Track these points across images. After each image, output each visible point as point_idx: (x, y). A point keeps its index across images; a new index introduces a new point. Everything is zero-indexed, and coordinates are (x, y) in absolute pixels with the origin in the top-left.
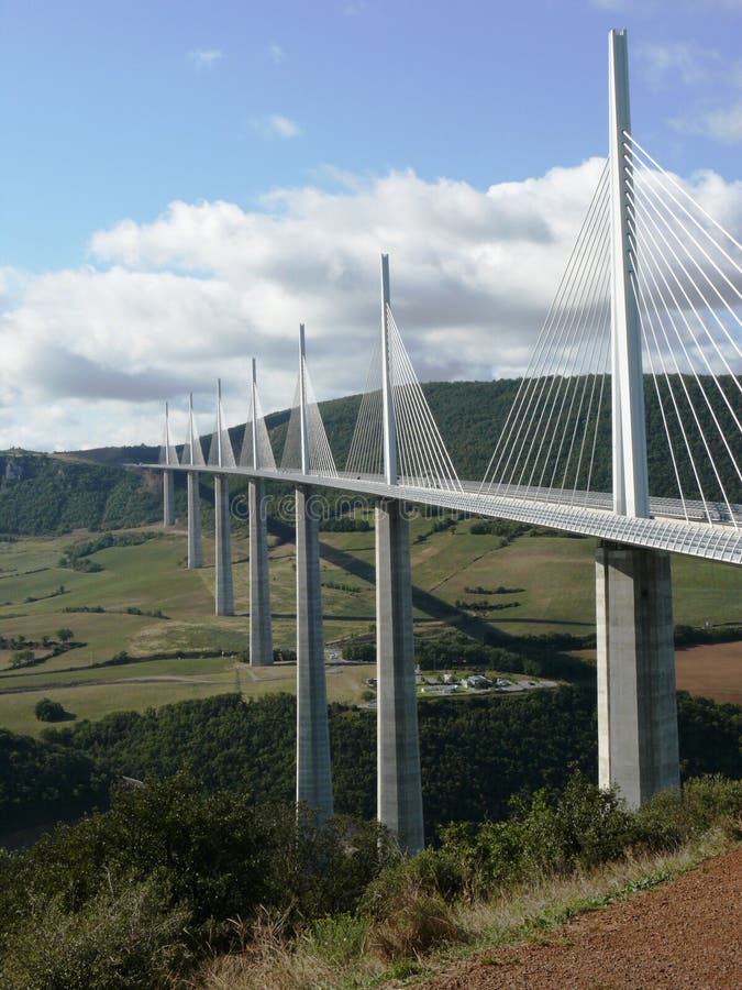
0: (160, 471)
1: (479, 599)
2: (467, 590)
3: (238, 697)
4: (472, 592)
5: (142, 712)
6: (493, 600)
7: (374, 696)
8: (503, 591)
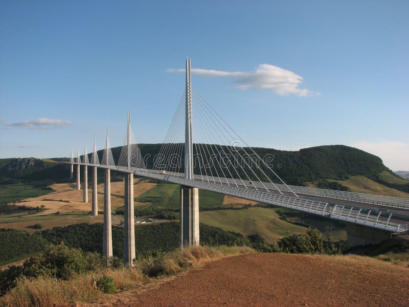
0: (70, 164)
8: (157, 197)
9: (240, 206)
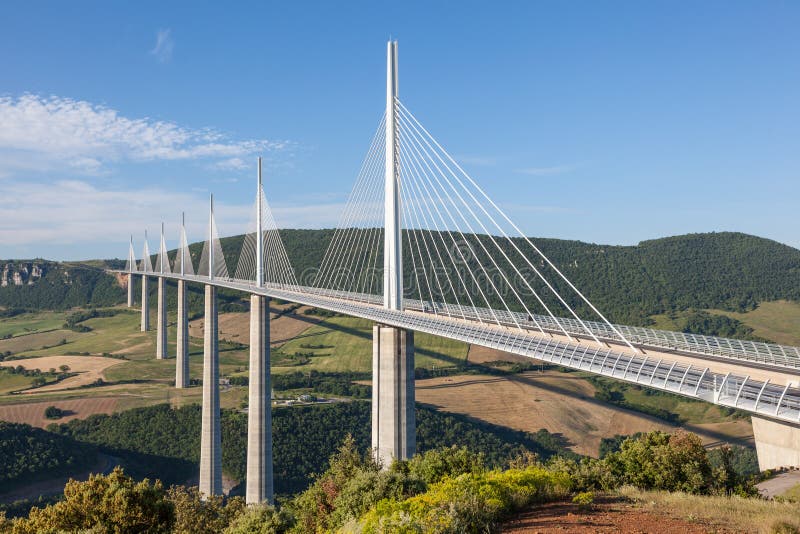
1: (308, 351)
2: (302, 346)
3: (168, 406)
4: (304, 348)
5: (110, 414)
6: (315, 352)
7: (247, 406)
8: (322, 347)
9: (506, 368)
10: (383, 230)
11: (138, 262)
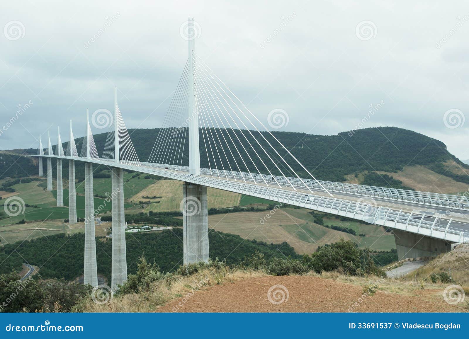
0: (38, 157)
1: (147, 200)
2: (143, 197)
3: (64, 234)
4: (145, 198)
5: (30, 240)
6: (152, 200)
7: (111, 233)
8: (154, 197)
10: (188, 128)
11: (45, 150)
